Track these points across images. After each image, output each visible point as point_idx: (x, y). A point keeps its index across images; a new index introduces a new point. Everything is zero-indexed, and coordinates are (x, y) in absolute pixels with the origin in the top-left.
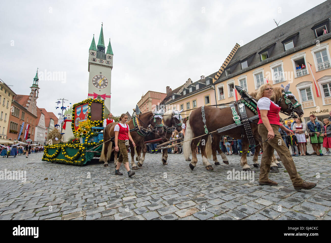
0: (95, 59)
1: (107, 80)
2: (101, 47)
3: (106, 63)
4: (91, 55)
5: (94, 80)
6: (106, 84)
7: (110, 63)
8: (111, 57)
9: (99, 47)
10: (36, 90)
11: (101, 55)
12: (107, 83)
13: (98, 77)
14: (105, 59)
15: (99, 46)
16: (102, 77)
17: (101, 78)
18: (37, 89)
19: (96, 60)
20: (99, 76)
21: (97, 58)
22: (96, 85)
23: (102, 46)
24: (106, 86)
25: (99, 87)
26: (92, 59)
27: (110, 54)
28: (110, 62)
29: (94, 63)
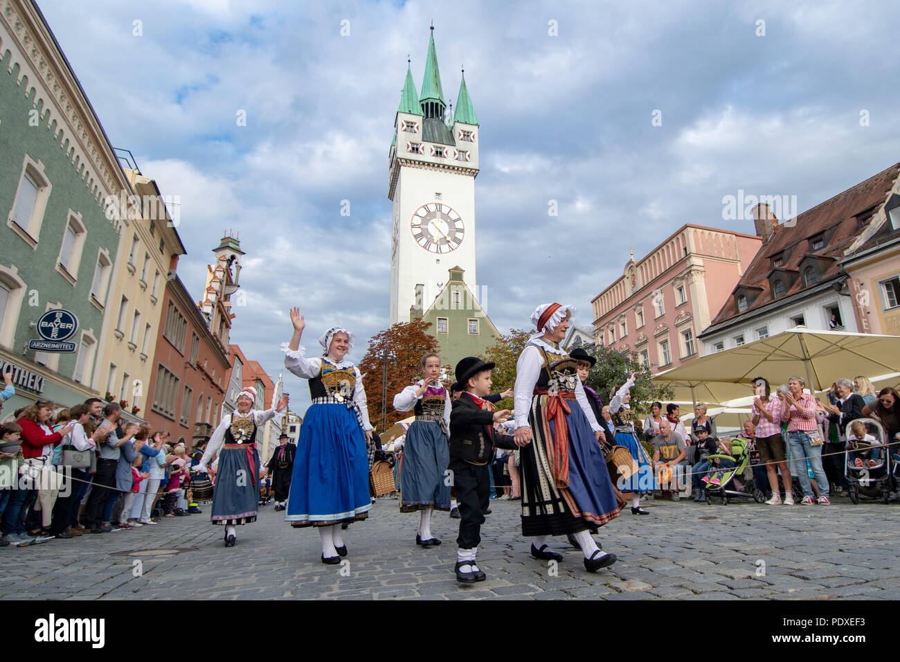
0: (417, 144)
1: (459, 219)
2: (432, 104)
3: (457, 156)
4: (405, 130)
5: (417, 221)
6: (459, 235)
7: (469, 156)
8: (472, 135)
9: (427, 104)
10: (233, 257)
11: (436, 133)
12: (462, 231)
13: (429, 212)
14: (452, 142)
15: (424, 103)
16: (445, 210)
17: (438, 214)
18: (237, 255)
19: (423, 149)
20: (432, 208)
21: (423, 141)
22: (424, 241)
23: (435, 102)
24: (459, 242)
25: (433, 247)
26: (408, 147)
27: (466, 123)
28: (467, 154)
29: (415, 161)
